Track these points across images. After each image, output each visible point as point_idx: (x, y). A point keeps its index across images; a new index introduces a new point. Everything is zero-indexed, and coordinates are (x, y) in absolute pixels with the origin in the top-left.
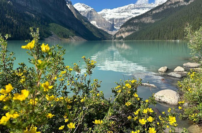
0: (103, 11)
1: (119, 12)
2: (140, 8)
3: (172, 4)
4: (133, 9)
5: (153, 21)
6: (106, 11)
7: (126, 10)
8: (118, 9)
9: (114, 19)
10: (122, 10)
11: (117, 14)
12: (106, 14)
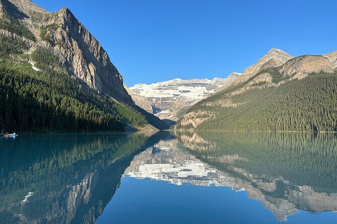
0: (136, 87)
1: (160, 89)
2: (189, 84)
3: (257, 85)
4: (180, 85)
5: (235, 105)
6: (140, 86)
7: (170, 87)
8: (157, 84)
9: (154, 98)
10: (164, 86)
11: (157, 91)
12: (141, 91)
